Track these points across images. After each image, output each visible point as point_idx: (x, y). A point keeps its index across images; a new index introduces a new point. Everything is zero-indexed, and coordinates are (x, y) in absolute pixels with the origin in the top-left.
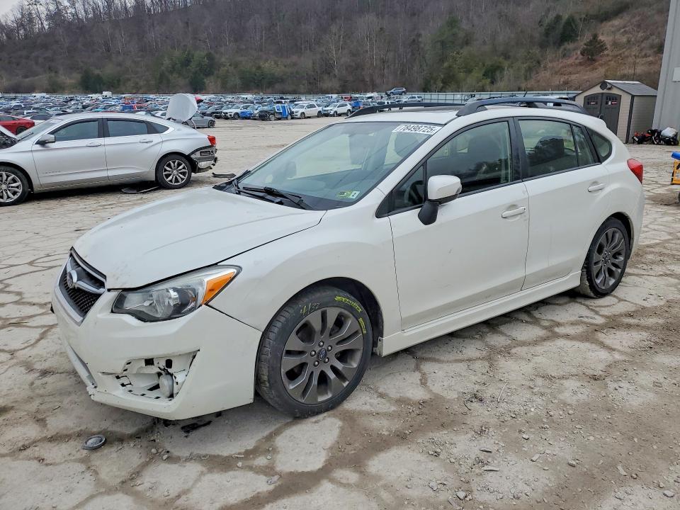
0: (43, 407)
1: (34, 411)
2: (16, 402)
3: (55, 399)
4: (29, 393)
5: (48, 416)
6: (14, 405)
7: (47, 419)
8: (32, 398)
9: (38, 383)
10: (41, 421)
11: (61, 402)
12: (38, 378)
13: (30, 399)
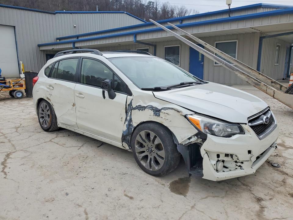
0: (278, 186)
1: (282, 187)
2: (285, 195)
3: (271, 185)
4: (277, 195)
5: (280, 181)
6: (288, 195)
7: (281, 181)
8: (278, 192)
9: (268, 198)
10: (284, 182)
11: (270, 183)
12: (265, 200)
13: (279, 193)
